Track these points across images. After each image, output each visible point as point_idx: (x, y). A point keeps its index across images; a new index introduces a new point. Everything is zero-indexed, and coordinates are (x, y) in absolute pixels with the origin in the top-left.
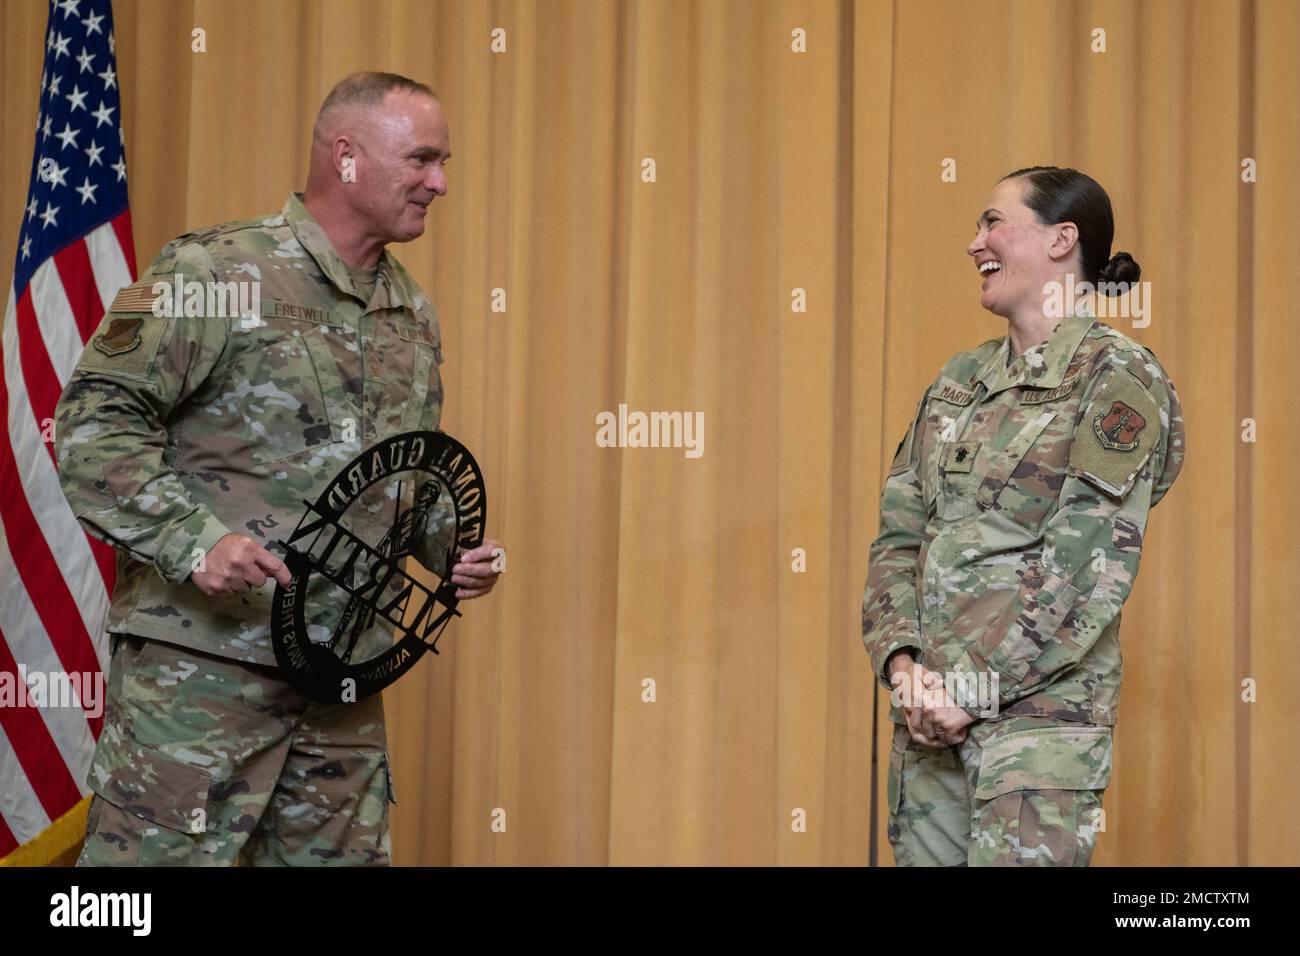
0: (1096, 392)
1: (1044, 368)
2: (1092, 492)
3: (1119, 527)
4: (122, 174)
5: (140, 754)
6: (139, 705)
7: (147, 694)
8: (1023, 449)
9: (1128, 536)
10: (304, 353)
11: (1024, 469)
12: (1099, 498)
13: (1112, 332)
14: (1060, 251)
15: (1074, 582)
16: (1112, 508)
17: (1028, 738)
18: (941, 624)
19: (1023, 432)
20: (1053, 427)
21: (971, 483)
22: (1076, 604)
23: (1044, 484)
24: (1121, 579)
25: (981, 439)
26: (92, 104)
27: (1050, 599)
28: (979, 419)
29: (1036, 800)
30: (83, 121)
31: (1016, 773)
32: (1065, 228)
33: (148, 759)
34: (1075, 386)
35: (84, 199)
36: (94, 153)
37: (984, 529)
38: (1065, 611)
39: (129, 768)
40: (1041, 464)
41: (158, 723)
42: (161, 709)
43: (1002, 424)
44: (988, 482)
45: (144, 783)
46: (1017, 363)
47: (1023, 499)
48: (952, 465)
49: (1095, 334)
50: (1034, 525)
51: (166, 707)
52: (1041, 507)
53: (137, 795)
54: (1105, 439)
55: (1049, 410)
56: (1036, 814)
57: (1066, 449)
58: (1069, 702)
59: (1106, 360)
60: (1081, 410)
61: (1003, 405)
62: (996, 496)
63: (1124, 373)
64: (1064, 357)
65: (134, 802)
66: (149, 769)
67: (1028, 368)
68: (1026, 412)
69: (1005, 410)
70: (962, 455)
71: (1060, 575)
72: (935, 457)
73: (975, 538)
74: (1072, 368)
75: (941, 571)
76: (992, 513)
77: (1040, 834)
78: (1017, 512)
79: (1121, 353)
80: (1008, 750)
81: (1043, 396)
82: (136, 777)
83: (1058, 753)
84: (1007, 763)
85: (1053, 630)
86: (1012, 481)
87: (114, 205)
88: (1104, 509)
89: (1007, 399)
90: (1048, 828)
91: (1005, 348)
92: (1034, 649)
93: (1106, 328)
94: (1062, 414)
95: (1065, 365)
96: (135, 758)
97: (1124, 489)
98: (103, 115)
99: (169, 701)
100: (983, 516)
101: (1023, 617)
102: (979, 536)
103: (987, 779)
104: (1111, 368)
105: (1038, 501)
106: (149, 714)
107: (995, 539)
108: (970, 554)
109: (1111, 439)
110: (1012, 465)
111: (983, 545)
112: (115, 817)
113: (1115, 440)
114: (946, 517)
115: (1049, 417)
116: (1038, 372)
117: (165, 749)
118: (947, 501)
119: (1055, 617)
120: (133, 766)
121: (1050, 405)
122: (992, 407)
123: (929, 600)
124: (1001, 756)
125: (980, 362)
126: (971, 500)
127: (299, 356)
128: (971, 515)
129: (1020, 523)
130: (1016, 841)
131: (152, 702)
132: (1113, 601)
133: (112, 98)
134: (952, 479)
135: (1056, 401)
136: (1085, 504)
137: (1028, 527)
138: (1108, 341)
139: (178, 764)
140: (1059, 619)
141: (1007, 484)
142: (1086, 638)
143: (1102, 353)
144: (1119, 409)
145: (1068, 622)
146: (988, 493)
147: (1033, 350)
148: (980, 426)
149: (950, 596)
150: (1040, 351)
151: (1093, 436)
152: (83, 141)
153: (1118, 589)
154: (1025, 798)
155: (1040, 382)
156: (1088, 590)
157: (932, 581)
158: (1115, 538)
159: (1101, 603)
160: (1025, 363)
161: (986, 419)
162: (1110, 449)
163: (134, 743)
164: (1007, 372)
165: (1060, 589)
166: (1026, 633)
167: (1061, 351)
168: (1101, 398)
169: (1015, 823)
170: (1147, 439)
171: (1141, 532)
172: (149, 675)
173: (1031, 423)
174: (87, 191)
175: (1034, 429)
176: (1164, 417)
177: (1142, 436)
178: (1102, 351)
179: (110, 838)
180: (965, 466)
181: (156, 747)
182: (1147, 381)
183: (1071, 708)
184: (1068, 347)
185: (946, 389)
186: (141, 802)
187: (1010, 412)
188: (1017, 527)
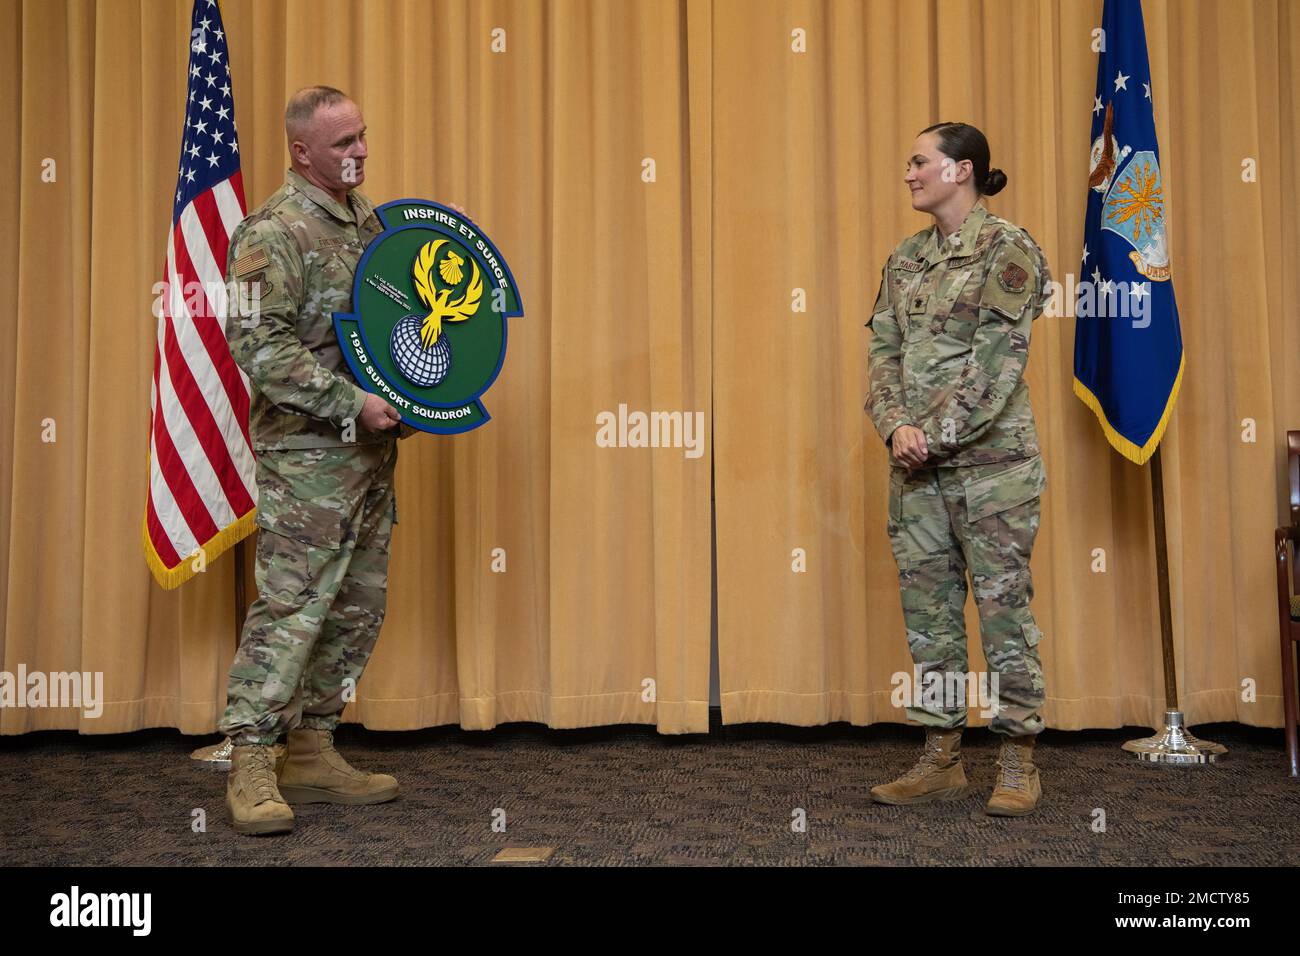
0: (997, 257)
1: (962, 245)
2: (998, 317)
3: (1013, 337)
4: (235, 149)
5: (298, 504)
6: (293, 477)
7: (297, 470)
8: (955, 295)
9: (1019, 342)
10: (342, 264)
11: (959, 307)
12: (1002, 321)
13: (1000, 220)
14: (962, 178)
15: (986, 371)
16: (1010, 327)
17: (993, 480)
18: (921, 407)
19: (954, 285)
20: (972, 280)
21: (927, 320)
22: (990, 385)
23: (972, 314)
24: (1016, 368)
25: (930, 293)
26: (215, 106)
27: (972, 382)
28: (927, 281)
29: (1004, 517)
30: (210, 117)
31: (991, 503)
32: (964, 164)
33: (304, 508)
34: (982, 253)
35: (212, 165)
36: (217, 137)
37: (938, 346)
38: (983, 389)
39: (291, 514)
40: (968, 303)
41: (309, 485)
42: (307, 477)
43: (941, 282)
44: (937, 317)
45: (303, 522)
46: (945, 244)
47: (960, 325)
48: (913, 310)
49: (988, 221)
50: (969, 339)
51: (311, 476)
52: (971, 328)
53: (300, 529)
54: (1005, 286)
55: (968, 270)
56: (1007, 525)
57: (979, 293)
58: (1010, 450)
59: (1001, 238)
60: (987, 267)
61: (940, 271)
62: (943, 325)
63: (1013, 246)
64: (973, 237)
65: (298, 533)
66: (306, 513)
67: (953, 247)
68: (954, 273)
69: (941, 273)
70: (919, 303)
71: (978, 368)
72: (903, 305)
73: (933, 352)
74: (979, 243)
75: (917, 376)
76: (942, 335)
77: (1011, 535)
78: (958, 333)
79: (1010, 233)
80: (982, 489)
81: (962, 262)
82: (298, 518)
83: (1011, 485)
84: (984, 498)
85: (976, 401)
86: (952, 315)
87: (230, 168)
88: (1005, 328)
89: (942, 267)
90: (1015, 532)
91: (935, 235)
92: (965, 413)
93: (994, 218)
94: (976, 271)
95: (974, 242)
96: (295, 508)
97: (1019, 315)
98: (223, 113)
99: (312, 472)
100: (935, 338)
101: (957, 394)
102: (935, 350)
103: (973, 508)
104: (1005, 243)
105: (970, 324)
106: (302, 481)
107: (946, 351)
108: (932, 362)
109: (1009, 286)
110: (951, 305)
111: (940, 356)
112: (284, 543)
113: (1012, 286)
114: (910, 341)
115: (968, 274)
116: (958, 248)
117: (315, 501)
118: (911, 331)
119: (976, 393)
120: (294, 512)
121: (967, 267)
122: (933, 272)
123: (910, 394)
124: (978, 494)
125: (920, 245)
126: (927, 329)
127: (341, 268)
128: (927, 338)
129: (961, 340)
130: (997, 545)
131: (302, 474)
132: (1012, 382)
133: (228, 102)
134: (914, 318)
135: (971, 264)
136: (994, 324)
137: (965, 341)
138: (1000, 226)
139: (323, 509)
140: (979, 394)
141: (949, 318)
142: (997, 405)
143: (997, 234)
144: (1012, 267)
145: (985, 396)
146: (938, 324)
147: (953, 235)
148: (928, 285)
149: (924, 389)
150: (958, 236)
151: (998, 285)
152: (210, 129)
153: (1015, 374)
154: (998, 517)
155: (961, 254)
156: (996, 376)
157: (912, 382)
158: (1012, 344)
159: (1004, 383)
160: (950, 244)
161: (930, 280)
162: (1008, 292)
163: (293, 499)
164: (938, 251)
165: (977, 376)
166: (959, 403)
167: (969, 234)
168: (1001, 261)
169: (995, 534)
170: (1029, 285)
171: (1027, 340)
172: (298, 459)
173: (958, 279)
174: (213, 160)
175: (960, 283)
176: (1036, 270)
177: (1026, 283)
178: (997, 232)
179: (283, 555)
180: (922, 309)
181: (309, 500)
182: (1025, 249)
183: (1013, 453)
184: (974, 231)
185: (902, 262)
186: (304, 533)
187: (945, 274)
188: (960, 342)
